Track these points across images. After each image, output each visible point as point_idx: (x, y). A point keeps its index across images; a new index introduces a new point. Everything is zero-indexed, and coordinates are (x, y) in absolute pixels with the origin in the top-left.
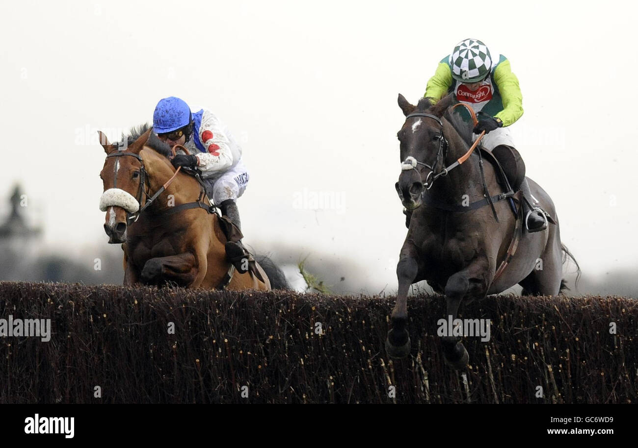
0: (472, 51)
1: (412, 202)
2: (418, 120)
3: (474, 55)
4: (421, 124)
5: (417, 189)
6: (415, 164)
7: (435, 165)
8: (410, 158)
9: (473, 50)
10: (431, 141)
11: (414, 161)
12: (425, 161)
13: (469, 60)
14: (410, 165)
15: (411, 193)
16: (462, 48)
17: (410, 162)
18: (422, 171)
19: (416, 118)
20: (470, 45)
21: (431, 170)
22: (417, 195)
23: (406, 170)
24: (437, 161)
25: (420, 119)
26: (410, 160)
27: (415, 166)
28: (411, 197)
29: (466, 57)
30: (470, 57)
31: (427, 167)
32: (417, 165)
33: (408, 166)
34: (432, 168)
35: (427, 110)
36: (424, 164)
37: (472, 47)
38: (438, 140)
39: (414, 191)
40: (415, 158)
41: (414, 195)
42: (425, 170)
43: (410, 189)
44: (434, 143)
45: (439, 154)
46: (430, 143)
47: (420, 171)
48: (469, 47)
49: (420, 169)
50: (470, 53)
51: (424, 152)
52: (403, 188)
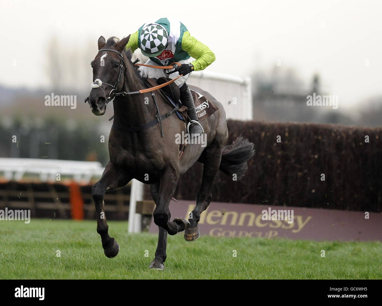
0: (152, 35)
1: (98, 111)
2: (105, 54)
3: (154, 38)
4: (107, 56)
5: (102, 102)
6: (100, 84)
7: (117, 84)
8: (97, 80)
9: (154, 34)
10: (113, 68)
11: (100, 82)
12: (108, 82)
13: (151, 42)
14: (97, 85)
15: (97, 105)
16: (146, 32)
17: (97, 83)
18: (106, 89)
19: (103, 52)
20: (151, 31)
21: (113, 88)
22: (102, 105)
23: (94, 88)
24: (118, 82)
25: (106, 53)
26: (97, 82)
27: (101, 86)
28: (97, 107)
29: (149, 39)
30: (151, 39)
31: (110, 86)
32: (102, 85)
33: (96, 86)
34: (114, 87)
35: (112, 47)
36: (107, 84)
37: (153, 32)
38: (119, 67)
39: (100, 102)
40: (101, 80)
41: (100, 105)
42: (108, 88)
43: (97, 101)
44: (115, 69)
45: (119, 77)
46: (113, 69)
47: (104, 89)
48: (150, 32)
49: (105, 87)
50: (151, 37)
51: (108, 76)
52: (92, 101)
